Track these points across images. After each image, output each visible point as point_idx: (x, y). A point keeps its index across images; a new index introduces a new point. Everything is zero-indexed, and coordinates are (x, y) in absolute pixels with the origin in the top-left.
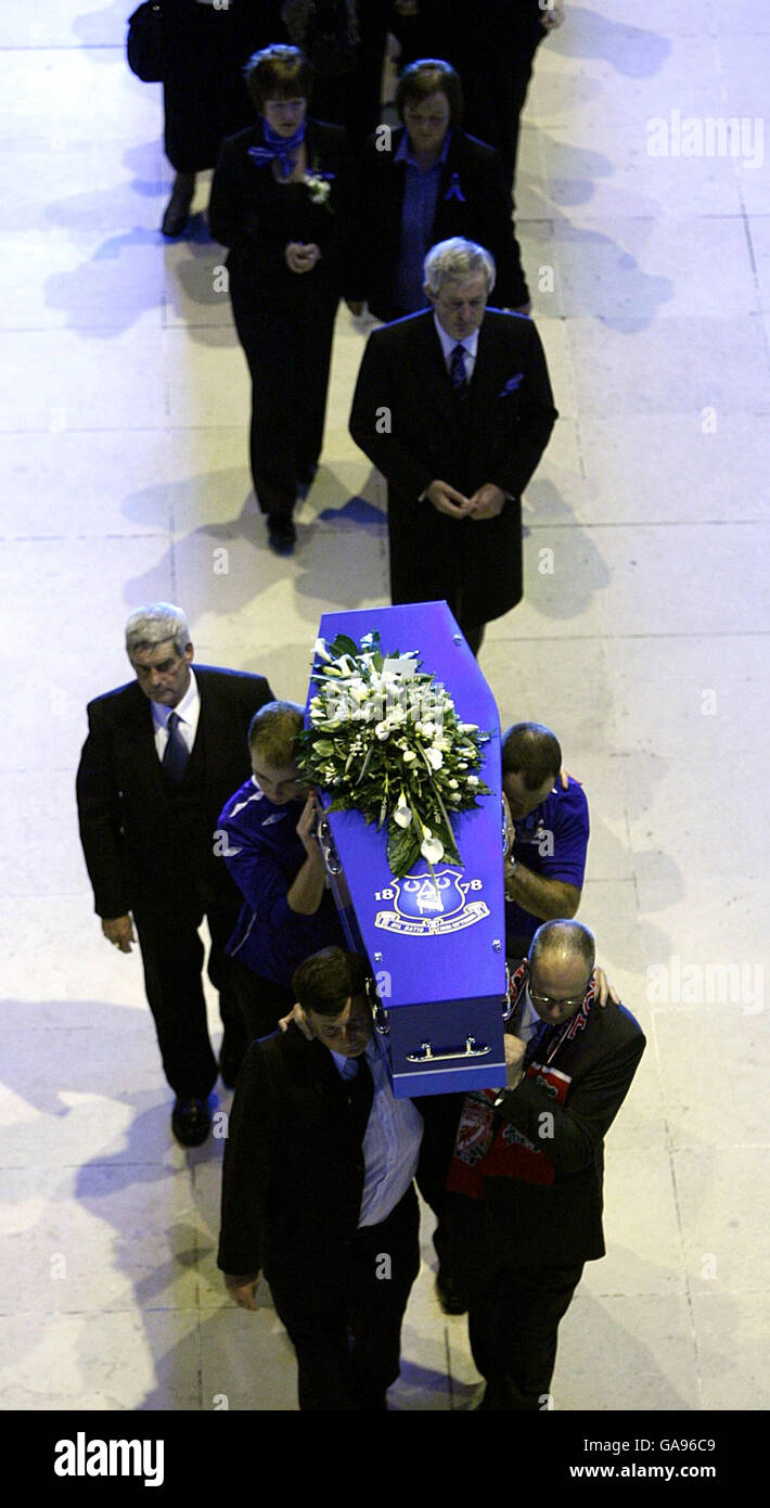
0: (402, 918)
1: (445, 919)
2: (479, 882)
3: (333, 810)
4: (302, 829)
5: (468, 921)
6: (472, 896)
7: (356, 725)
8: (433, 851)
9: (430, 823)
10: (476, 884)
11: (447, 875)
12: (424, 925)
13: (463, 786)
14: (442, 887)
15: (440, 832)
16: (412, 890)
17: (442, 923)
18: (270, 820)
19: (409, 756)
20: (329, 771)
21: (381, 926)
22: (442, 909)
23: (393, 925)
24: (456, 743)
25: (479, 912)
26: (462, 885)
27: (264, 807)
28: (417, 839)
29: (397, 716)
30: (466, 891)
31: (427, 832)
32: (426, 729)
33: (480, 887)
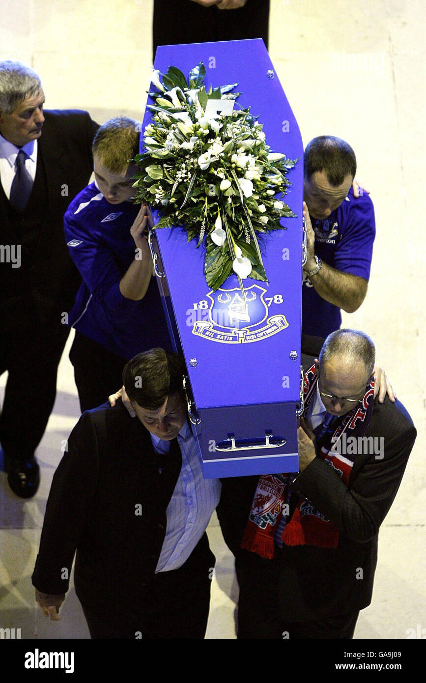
0: (214, 328)
1: (251, 330)
2: (281, 297)
3: (161, 225)
4: (135, 231)
5: (271, 332)
6: (275, 310)
7: (183, 154)
8: (243, 267)
9: (240, 242)
10: (278, 299)
11: (255, 290)
12: (233, 334)
13: (269, 209)
14: (250, 300)
15: (250, 251)
16: (224, 302)
17: (249, 333)
18: (108, 219)
19: (225, 185)
20: (159, 194)
21: (197, 334)
22: (248, 320)
23: (208, 333)
24: (265, 171)
25: (279, 324)
26: (267, 299)
27: (104, 207)
28: (230, 256)
29: (217, 148)
30: (269, 305)
31: (238, 251)
32: (240, 160)
33: (281, 301)
